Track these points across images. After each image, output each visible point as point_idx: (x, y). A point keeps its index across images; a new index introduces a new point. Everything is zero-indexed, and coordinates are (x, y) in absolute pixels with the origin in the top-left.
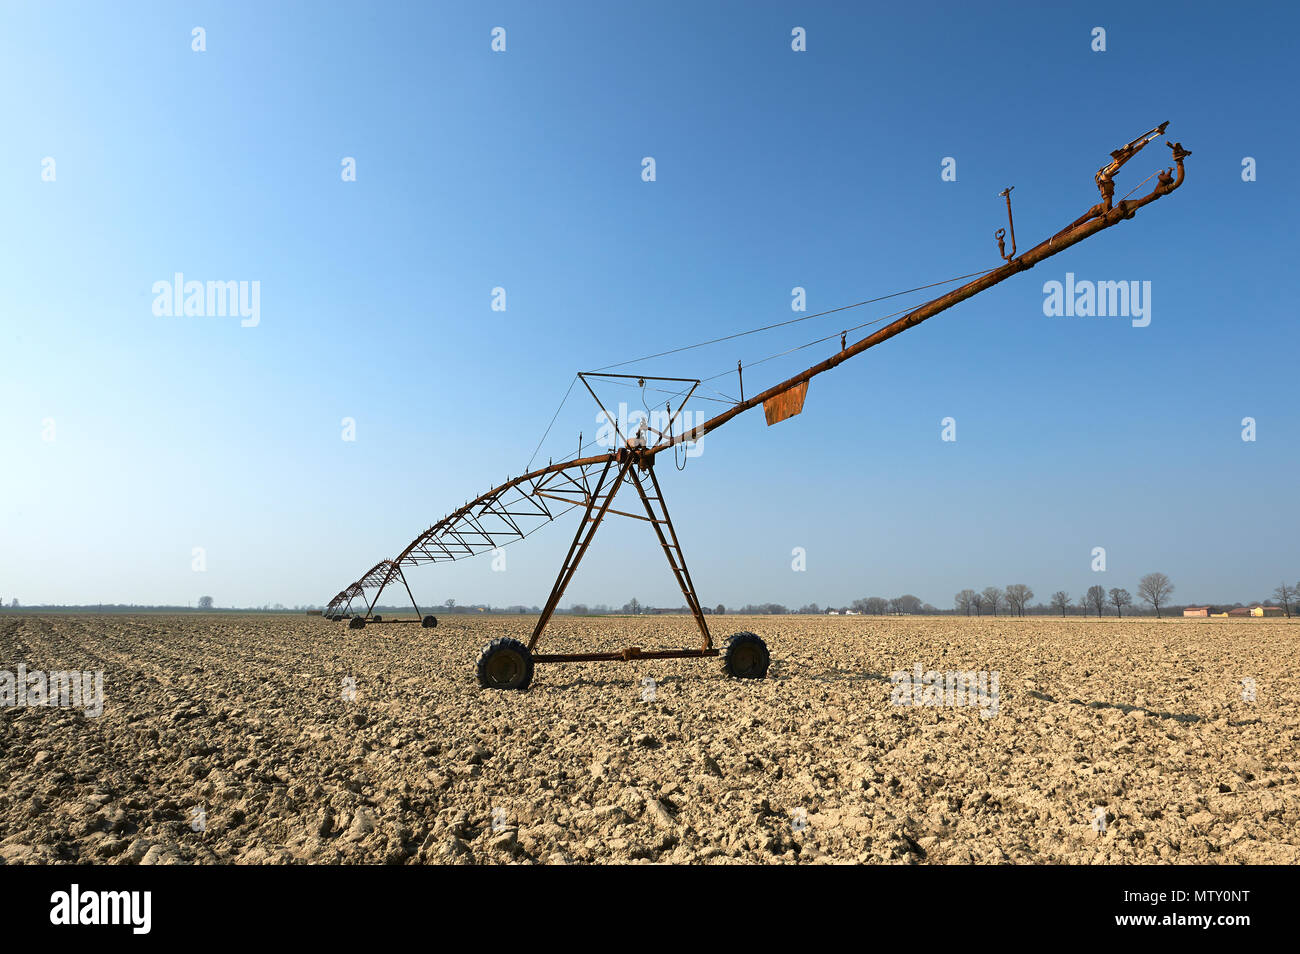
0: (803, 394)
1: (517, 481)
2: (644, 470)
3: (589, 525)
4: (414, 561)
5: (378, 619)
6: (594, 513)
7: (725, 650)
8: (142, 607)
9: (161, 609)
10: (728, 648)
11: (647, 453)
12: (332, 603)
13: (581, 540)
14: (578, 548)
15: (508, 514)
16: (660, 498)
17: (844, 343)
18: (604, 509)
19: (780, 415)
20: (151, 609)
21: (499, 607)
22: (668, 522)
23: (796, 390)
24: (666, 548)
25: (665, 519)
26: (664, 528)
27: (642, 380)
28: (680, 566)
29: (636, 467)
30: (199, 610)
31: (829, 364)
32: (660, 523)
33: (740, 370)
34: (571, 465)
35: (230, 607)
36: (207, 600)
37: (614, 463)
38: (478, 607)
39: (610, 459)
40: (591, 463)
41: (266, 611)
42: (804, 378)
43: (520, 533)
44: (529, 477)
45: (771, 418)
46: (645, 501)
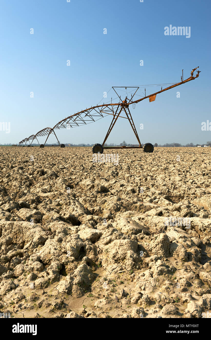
0: (156, 97)
1: (94, 108)
2: (126, 108)
3: (114, 120)
4: (59, 128)
6: (116, 117)
7: (144, 147)
10: (145, 146)
11: (127, 104)
13: (113, 123)
14: (112, 125)
15: (91, 116)
16: (130, 114)
17: (162, 89)
18: (118, 116)
19: (152, 101)
21: (75, 144)
22: (132, 119)
23: (154, 96)
24: (131, 125)
25: (131, 118)
26: (131, 120)
27: (126, 88)
28: (134, 129)
29: (125, 107)
31: (159, 92)
32: (130, 119)
33: (145, 90)
34: (109, 105)
37: (120, 106)
38: (69, 144)
39: (119, 105)
40: (114, 105)
42: (155, 94)
43: (94, 120)
44: (98, 107)
45: (150, 101)
46: (127, 114)
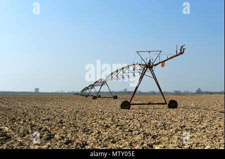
5: (99, 97)
8: (15, 92)
9: (21, 92)
12: (83, 91)
17: (167, 58)
20: (18, 92)
30: (34, 93)
35: (45, 92)
36: (37, 89)
41: (57, 93)
